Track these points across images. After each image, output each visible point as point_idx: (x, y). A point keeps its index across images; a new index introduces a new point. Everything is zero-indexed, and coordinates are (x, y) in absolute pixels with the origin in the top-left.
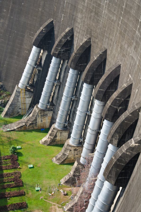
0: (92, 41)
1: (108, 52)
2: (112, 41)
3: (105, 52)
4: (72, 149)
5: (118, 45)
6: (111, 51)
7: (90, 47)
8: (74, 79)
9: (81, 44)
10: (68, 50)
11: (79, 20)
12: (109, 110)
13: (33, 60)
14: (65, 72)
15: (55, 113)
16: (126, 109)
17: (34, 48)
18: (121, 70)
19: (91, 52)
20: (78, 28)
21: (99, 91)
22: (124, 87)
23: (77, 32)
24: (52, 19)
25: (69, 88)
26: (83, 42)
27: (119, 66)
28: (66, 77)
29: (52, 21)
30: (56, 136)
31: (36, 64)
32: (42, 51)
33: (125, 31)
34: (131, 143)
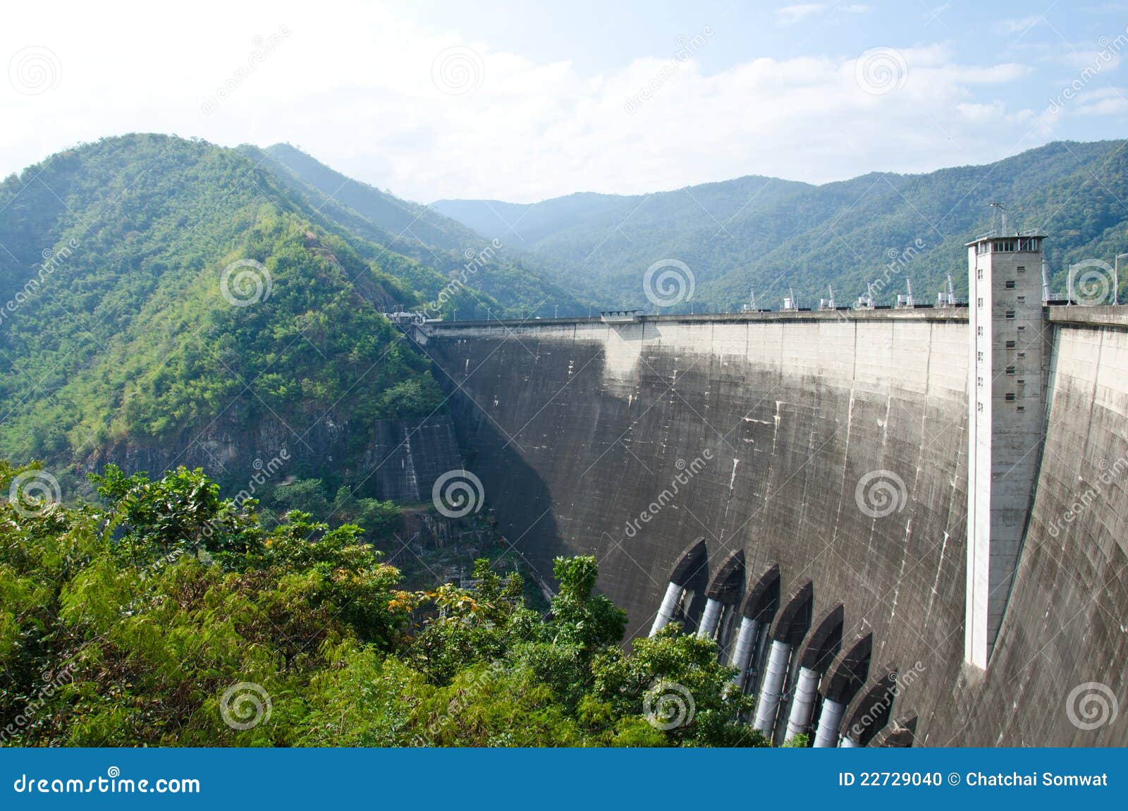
0: (780, 568)
1: (816, 586)
2: (821, 566)
3: (810, 586)
5: (835, 573)
6: (822, 584)
7: (778, 579)
8: (750, 636)
9: (762, 575)
10: (735, 588)
11: (754, 537)
12: (833, 681)
13: (668, 608)
14: (730, 627)
16: (864, 679)
17: (672, 586)
18: (845, 613)
19: (781, 588)
20: (753, 549)
21: (808, 652)
22: (858, 639)
23: (751, 556)
24: (703, 538)
25: (742, 653)
26: (766, 571)
27: (841, 607)
28: (731, 636)
29: (703, 541)
31: (673, 615)
32: (684, 592)
33: (846, 547)
34: (893, 727)
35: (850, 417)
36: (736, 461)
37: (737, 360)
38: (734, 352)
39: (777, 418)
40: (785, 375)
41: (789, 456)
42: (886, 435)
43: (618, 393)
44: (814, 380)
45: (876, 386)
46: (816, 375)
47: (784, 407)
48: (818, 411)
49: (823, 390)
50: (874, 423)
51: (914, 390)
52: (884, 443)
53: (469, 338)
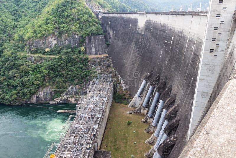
0: (166, 81)
4: (153, 127)
8: (157, 96)
11: (163, 72)
13: (143, 86)
15: (149, 108)
16: (175, 117)
17: (144, 81)
19: (166, 86)
23: (162, 76)
25: (155, 100)
30: (147, 120)
34: (172, 138)
35: (187, 44)
36: (162, 52)
37: (166, 25)
38: (165, 23)
39: (172, 42)
40: (175, 30)
41: (173, 52)
42: (193, 51)
43: (140, 32)
44: (181, 32)
45: (194, 36)
46: (182, 31)
47: (174, 39)
48: (180, 41)
49: (182, 35)
50: (191, 47)
51: (201, 39)
52: (192, 53)
53: (110, 16)
